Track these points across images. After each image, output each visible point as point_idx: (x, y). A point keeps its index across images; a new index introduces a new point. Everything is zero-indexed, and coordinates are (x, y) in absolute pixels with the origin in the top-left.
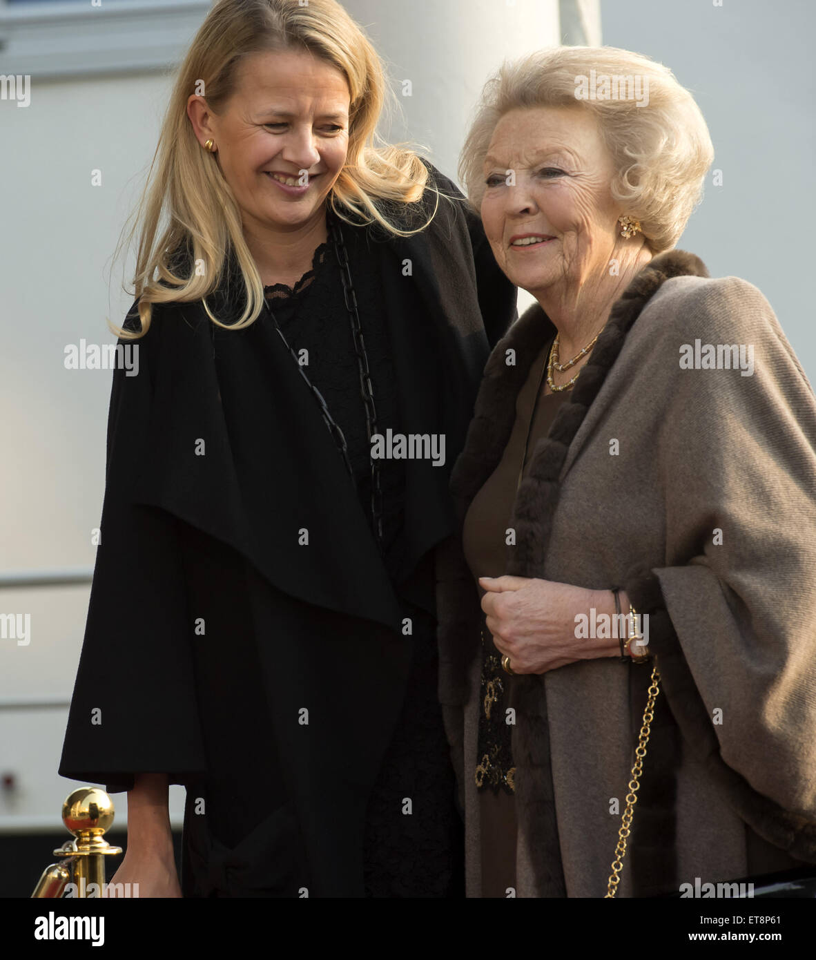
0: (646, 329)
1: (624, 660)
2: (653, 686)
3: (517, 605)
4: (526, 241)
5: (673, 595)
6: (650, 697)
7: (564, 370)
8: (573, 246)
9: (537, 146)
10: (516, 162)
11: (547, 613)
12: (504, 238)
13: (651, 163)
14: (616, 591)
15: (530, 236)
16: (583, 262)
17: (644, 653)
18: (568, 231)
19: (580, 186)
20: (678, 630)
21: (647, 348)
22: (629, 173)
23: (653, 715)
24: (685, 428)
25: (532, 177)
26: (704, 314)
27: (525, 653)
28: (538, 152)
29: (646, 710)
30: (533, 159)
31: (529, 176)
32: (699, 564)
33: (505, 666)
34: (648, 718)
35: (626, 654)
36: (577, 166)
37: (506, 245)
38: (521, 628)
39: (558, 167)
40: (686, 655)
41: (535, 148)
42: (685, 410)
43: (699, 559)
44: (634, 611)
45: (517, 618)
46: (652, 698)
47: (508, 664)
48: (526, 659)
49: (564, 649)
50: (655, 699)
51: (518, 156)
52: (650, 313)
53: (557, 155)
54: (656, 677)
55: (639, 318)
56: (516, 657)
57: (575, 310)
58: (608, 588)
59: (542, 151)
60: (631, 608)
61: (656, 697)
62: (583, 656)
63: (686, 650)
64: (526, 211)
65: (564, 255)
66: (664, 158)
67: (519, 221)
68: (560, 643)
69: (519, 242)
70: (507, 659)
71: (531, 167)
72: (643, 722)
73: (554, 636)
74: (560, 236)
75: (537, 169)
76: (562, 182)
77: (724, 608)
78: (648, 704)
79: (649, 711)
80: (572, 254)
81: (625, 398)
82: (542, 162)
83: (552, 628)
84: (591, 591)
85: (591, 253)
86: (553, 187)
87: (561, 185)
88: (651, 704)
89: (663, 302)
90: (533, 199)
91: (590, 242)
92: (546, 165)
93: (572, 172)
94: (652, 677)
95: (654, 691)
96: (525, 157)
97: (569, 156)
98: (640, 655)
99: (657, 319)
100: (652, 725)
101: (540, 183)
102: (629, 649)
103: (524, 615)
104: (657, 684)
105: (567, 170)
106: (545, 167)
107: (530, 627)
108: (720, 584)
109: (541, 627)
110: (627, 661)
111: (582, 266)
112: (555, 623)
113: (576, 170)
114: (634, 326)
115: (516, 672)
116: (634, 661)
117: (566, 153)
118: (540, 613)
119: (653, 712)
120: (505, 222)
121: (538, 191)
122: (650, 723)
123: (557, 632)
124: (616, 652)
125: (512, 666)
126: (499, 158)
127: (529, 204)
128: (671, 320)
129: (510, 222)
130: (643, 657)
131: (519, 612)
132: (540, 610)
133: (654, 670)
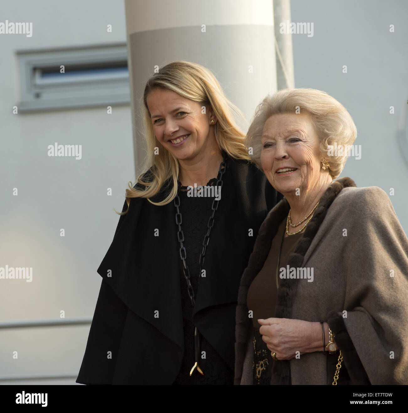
0: (338, 207)
1: (325, 353)
2: (339, 364)
3: (280, 330)
4: (285, 170)
5: (349, 324)
6: (337, 369)
7: (296, 226)
8: (305, 171)
9: (288, 129)
10: (278, 137)
11: (294, 333)
12: (273, 170)
13: (337, 136)
14: (322, 323)
15: (286, 168)
16: (309, 178)
17: (335, 350)
18: (303, 165)
19: (308, 146)
20: (353, 339)
21: (338, 214)
22: (328, 140)
23: (338, 376)
24: (357, 249)
25: (285, 143)
26: (365, 201)
27: (284, 351)
28: (288, 132)
29: (335, 374)
30: (286, 134)
31: (284, 142)
32: (359, 311)
33: (274, 356)
34: (336, 378)
35: (326, 350)
36: (305, 137)
37: (273, 173)
38: (283, 340)
39: (298, 138)
40: (357, 350)
41: (287, 130)
42: (357, 242)
43: (359, 308)
44: (331, 331)
45: (281, 335)
46: (338, 369)
47: (275, 355)
48: (285, 354)
49: (301, 348)
50: (339, 369)
51: (279, 134)
52: (339, 200)
53: (297, 132)
54: (340, 360)
55: (333, 203)
56: (280, 352)
57: (304, 200)
58: (319, 322)
59: (290, 131)
60: (329, 330)
61: (340, 369)
62: (308, 351)
63: (357, 348)
64: (284, 157)
65: (302, 176)
66: (342, 133)
67: (281, 162)
68: (298, 346)
69: (281, 171)
70: (274, 354)
71: (285, 138)
72: (334, 380)
73: (297, 343)
74: (299, 168)
75: (288, 139)
76: (300, 144)
77: (372, 329)
78: (336, 372)
79: (337, 375)
80: (305, 175)
81: (328, 236)
82: (290, 136)
83: (296, 339)
84: (312, 323)
85: (313, 174)
86: (296, 146)
87: (300, 145)
88: (337, 372)
89: (345, 195)
90: (287, 152)
91: (312, 169)
92: (292, 137)
93: (304, 140)
94: (338, 360)
95: (339, 366)
96: (283, 133)
97: (302, 133)
98: (333, 350)
99: (343, 202)
100: (337, 381)
101: (290, 145)
102: (328, 348)
103: (284, 334)
104: (340, 363)
105: (301, 139)
106: (292, 138)
107: (286, 339)
108: (370, 319)
109: (292, 339)
110: (327, 353)
111: (309, 180)
112: (297, 337)
113: (305, 139)
114: (331, 206)
115: (279, 359)
116: (330, 353)
117: (301, 131)
118: (291, 333)
119: (338, 375)
120: (273, 162)
121: (289, 148)
122: (337, 380)
123: (298, 341)
124: (322, 349)
125: (277, 356)
126: (270, 135)
127: (286, 154)
128: (350, 202)
129: (276, 162)
130: (334, 352)
131: (281, 333)
132: (291, 332)
133: (339, 357)
